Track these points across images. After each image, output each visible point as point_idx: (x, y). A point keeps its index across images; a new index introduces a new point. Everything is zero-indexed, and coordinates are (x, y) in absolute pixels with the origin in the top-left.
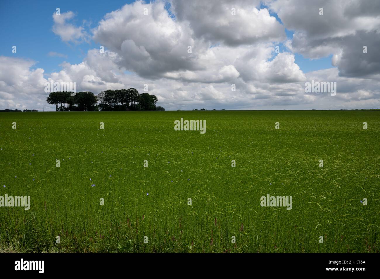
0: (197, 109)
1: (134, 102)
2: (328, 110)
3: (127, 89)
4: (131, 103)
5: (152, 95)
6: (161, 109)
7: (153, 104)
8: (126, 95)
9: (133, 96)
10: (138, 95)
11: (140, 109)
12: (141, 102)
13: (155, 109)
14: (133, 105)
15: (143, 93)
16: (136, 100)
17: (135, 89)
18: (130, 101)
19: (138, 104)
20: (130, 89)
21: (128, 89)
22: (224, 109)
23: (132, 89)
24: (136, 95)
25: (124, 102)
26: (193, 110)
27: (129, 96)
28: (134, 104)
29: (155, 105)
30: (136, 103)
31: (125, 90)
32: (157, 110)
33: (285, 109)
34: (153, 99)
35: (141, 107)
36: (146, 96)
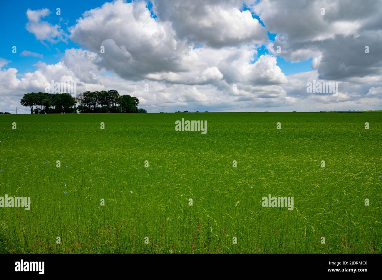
0: (180, 111)
1: (114, 104)
2: (309, 112)
3: (107, 91)
4: (111, 105)
5: (133, 97)
6: (143, 111)
7: (135, 105)
8: (107, 97)
9: (114, 98)
10: (119, 97)
11: (121, 111)
12: (122, 104)
13: (136, 111)
14: (113, 107)
15: (124, 95)
16: (117, 102)
17: (116, 91)
18: (110, 103)
19: (118, 106)
20: (111, 90)
21: (109, 91)
22: (207, 111)
23: (113, 90)
24: (117, 97)
25: (105, 104)
26: (176, 112)
27: (110, 97)
28: (115, 106)
29: (137, 107)
30: (117, 105)
31: (105, 92)
32: (139, 112)
33: (267, 111)
34: (135, 101)
35: (123, 110)
36: (127, 98)
